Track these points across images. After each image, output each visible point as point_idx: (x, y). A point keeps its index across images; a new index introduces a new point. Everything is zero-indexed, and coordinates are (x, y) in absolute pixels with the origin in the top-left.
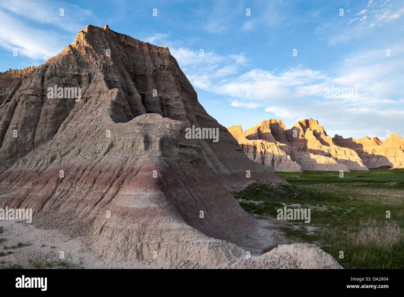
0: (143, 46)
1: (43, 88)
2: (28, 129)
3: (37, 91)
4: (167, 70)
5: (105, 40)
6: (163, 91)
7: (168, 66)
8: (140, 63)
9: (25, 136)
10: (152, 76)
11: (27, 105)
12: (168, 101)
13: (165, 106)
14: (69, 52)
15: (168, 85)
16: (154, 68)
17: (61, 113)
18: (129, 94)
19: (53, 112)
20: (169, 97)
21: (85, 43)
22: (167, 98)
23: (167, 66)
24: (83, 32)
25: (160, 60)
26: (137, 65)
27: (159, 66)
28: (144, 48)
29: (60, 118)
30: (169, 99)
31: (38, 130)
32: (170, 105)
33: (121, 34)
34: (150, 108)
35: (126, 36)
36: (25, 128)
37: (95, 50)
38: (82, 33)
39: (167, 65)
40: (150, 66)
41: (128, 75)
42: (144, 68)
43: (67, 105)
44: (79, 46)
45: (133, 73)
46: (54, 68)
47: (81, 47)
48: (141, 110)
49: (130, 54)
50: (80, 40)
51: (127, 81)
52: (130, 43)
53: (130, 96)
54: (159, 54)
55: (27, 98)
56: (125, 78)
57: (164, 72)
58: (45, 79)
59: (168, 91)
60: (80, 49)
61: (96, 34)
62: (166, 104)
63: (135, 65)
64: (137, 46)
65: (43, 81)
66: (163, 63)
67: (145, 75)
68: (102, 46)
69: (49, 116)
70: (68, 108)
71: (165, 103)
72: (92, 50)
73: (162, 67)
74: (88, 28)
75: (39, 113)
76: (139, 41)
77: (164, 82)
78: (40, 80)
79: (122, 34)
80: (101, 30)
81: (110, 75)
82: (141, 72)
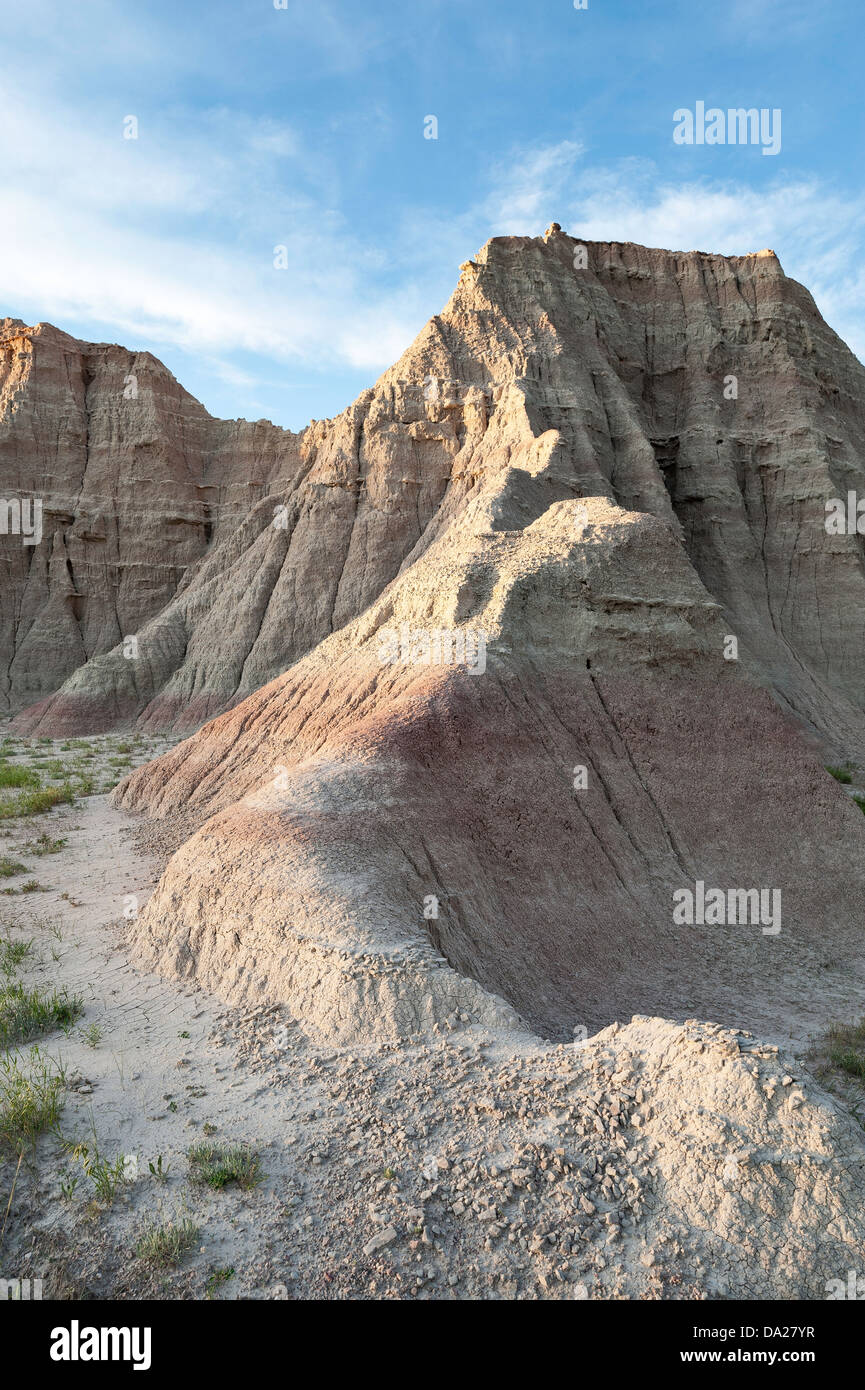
0: (680, 267)
1: (359, 462)
2: (319, 584)
3: (345, 471)
4: (767, 339)
5: (542, 277)
6: (749, 418)
7: (773, 320)
8: (668, 331)
9: (314, 601)
10: (709, 370)
11: (318, 515)
12: (766, 452)
13: (754, 471)
14: (432, 338)
15: (767, 392)
16: (718, 338)
17: (402, 528)
18: (614, 445)
19: (382, 529)
20: (770, 436)
21: (479, 302)
22: (762, 441)
23: (769, 323)
24: (474, 265)
25: (742, 306)
26: (658, 340)
27: (738, 328)
28: (685, 273)
29: (402, 544)
30: (769, 444)
31: (344, 584)
32: (773, 467)
33: (605, 243)
34: (695, 485)
35: (621, 245)
36: (314, 581)
37: (507, 316)
38: (471, 269)
39: (767, 320)
40: (703, 334)
41: (613, 379)
42: (679, 348)
43: (421, 502)
44: (461, 314)
45: (642, 371)
46: (388, 396)
47: (466, 315)
48: (652, 493)
49: (634, 307)
50: (464, 295)
51: (611, 400)
52: (633, 269)
53: (617, 453)
54: (738, 284)
55: (319, 495)
56: (605, 391)
57: (754, 347)
58: (366, 432)
59: (767, 413)
60: (463, 323)
61: (515, 263)
62: (760, 463)
63: (650, 341)
64: (660, 273)
65: (359, 439)
66: (755, 313)
67: (683, 369)
68: (531, 299)
69: (372, 542)
70: (423, 513)
71: (753, 460)
72: (498, 319)
73: (747, 329)
74: (490, 248)
75: (349, 535)
76: (667, 252)
77: (753, 385)
78: (351, 439)
79: (609, 242)
80: (530, 244)
81: (549, 390)
82: (671, 363)
